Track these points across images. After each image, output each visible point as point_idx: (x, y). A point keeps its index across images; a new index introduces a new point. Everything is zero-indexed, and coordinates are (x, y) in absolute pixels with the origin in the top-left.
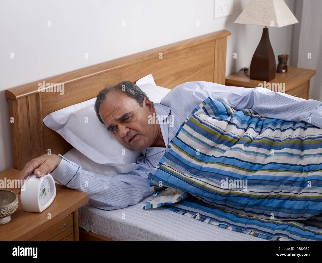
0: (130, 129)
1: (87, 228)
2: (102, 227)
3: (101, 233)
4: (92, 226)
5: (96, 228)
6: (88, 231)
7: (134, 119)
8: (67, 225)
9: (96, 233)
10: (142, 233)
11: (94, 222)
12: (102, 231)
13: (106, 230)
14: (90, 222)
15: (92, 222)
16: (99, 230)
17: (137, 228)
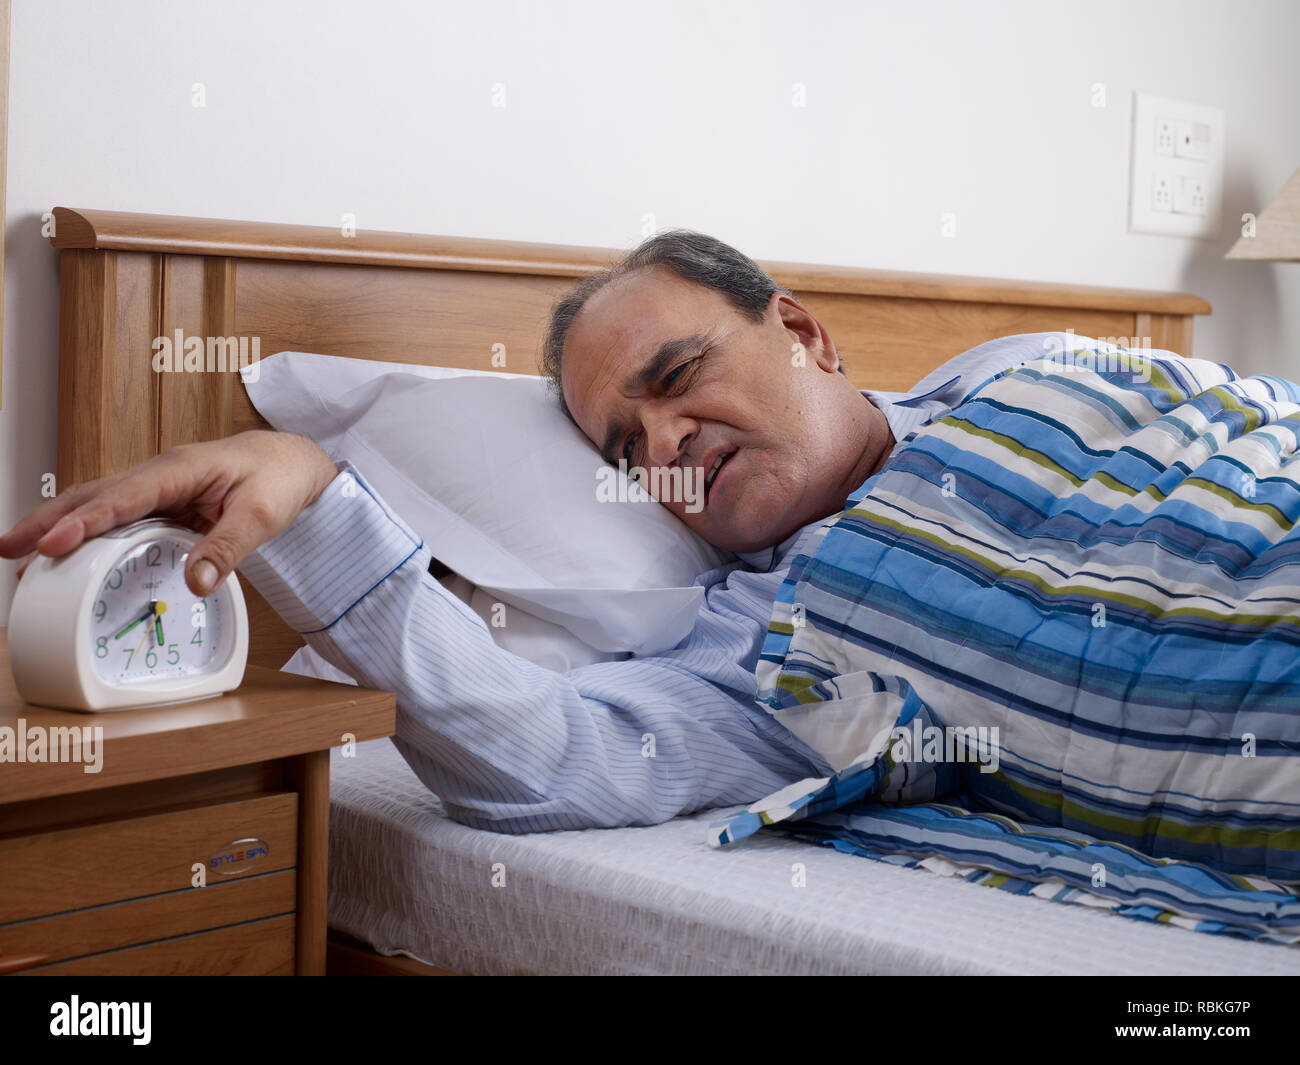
0: (698, 418)
1: (386, 936)
2: (459, 919)
3: (457, 958)
4: (409, 922)
5: (428, 932)
6: (387, 952)
7: (715, 368)
8: (261, 851)
9: (431, 959)
10: (659, 938)
11: (418, 894)
12: (457, 946)
13: (477, 935)
14: (400, 902)
15: (410, 900)
16: (443, 943)
17: (634, 910)
